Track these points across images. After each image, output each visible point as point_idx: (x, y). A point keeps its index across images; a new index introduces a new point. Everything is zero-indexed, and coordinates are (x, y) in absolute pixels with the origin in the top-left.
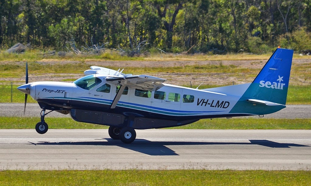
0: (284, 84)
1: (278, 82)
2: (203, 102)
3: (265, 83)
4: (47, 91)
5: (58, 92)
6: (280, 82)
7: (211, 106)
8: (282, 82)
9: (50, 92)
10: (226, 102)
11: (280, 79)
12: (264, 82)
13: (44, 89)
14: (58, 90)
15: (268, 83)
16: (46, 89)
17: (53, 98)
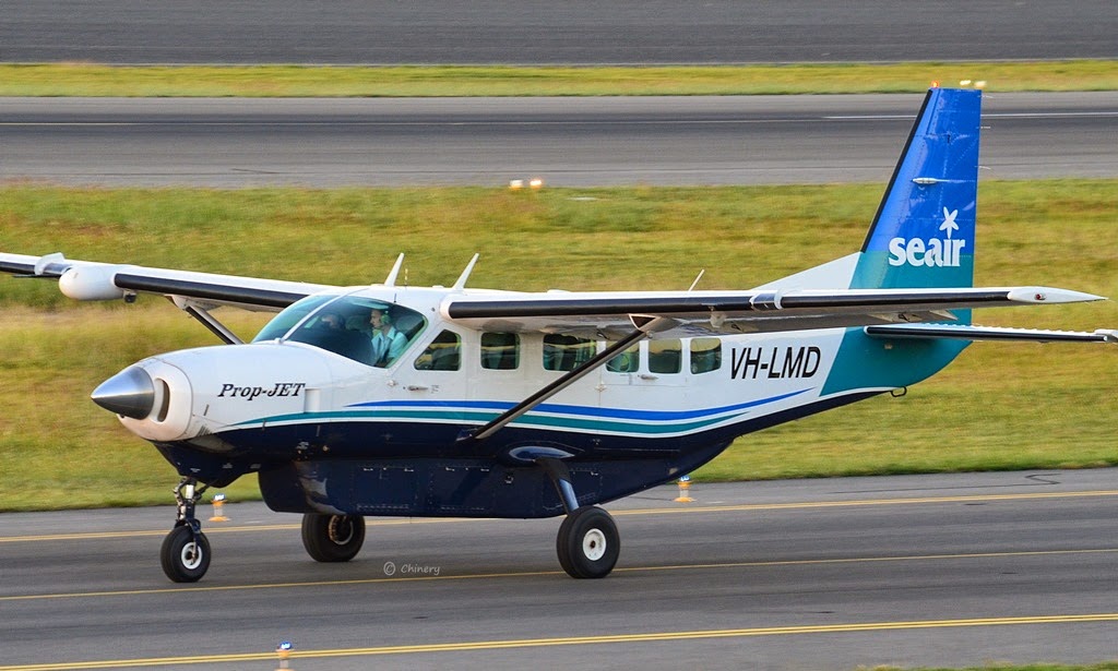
0: (963, 244)
1: (942, 236)
2: (749, 362)
3: (904, 247)
4: (239, 393)
5: (281, 395)
6: (949, 235)
7: (772, 375)
8: (955, 235)
9: (250, 399)
10: (811, 349)
11: (950, 222)
13: (225, 386)
14: (278, 385)
15: (916, 245)
16: (232, 386)
17: (266, 420)
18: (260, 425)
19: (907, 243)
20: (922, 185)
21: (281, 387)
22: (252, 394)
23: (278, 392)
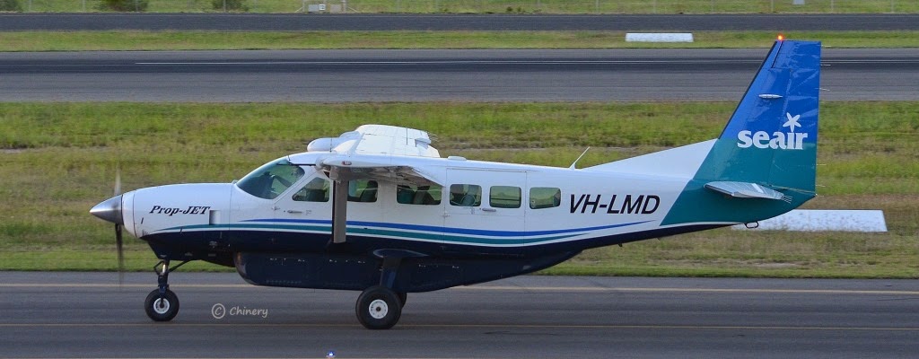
0: (806, 135)
2: (587, 203)
4: (163, 211)
6: (792, 129)
7: (610, 211)
8: (797, 130)
9: (171, 215)
10: (649, 197)
11: (793, 121)
12: (749, 133)
13: (155, 207)
15: (761, 136)
16: (159, 207)
17: (182, 228)
18: (179, 231)
19: (753, 134)
20: (767, 99)
21: (192, 209)
22: (173, 212)
23: (190, 211)
